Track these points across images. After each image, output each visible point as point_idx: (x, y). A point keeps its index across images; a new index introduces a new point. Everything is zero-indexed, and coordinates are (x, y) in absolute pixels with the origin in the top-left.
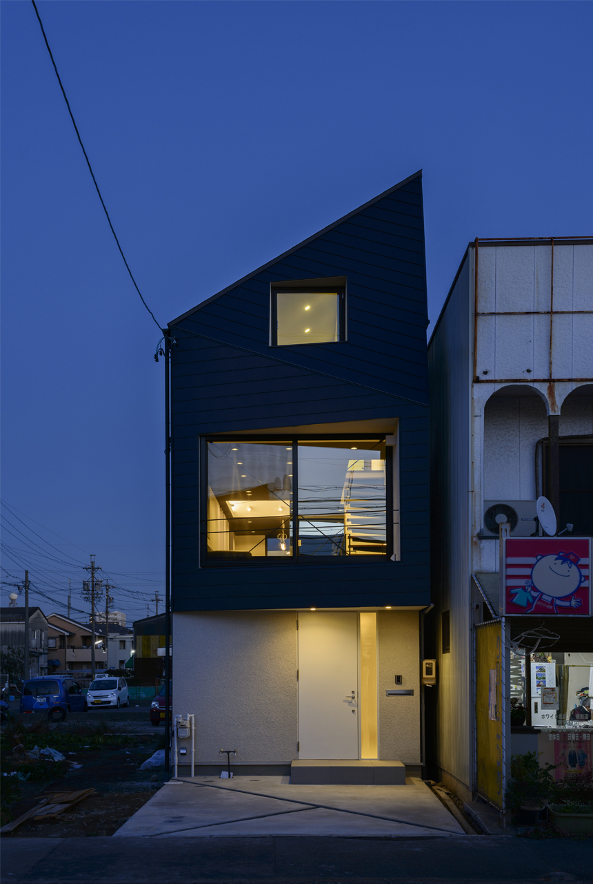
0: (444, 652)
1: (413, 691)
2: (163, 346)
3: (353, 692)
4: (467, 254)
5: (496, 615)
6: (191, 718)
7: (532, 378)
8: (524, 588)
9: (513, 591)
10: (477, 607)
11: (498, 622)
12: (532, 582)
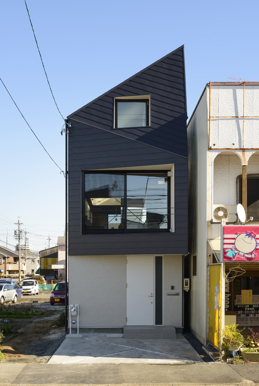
0: (193, 275)
1: (179, 293)
2: (65, 127)
3: (152, 294)
4: (205, 89)
5: (219, 261)
6: (77, 306)
7: (235, 148)
8: (231, 249)
9: (227, 250)
10: (210, 256)
11: (219, 264)
12: (235, 246)
